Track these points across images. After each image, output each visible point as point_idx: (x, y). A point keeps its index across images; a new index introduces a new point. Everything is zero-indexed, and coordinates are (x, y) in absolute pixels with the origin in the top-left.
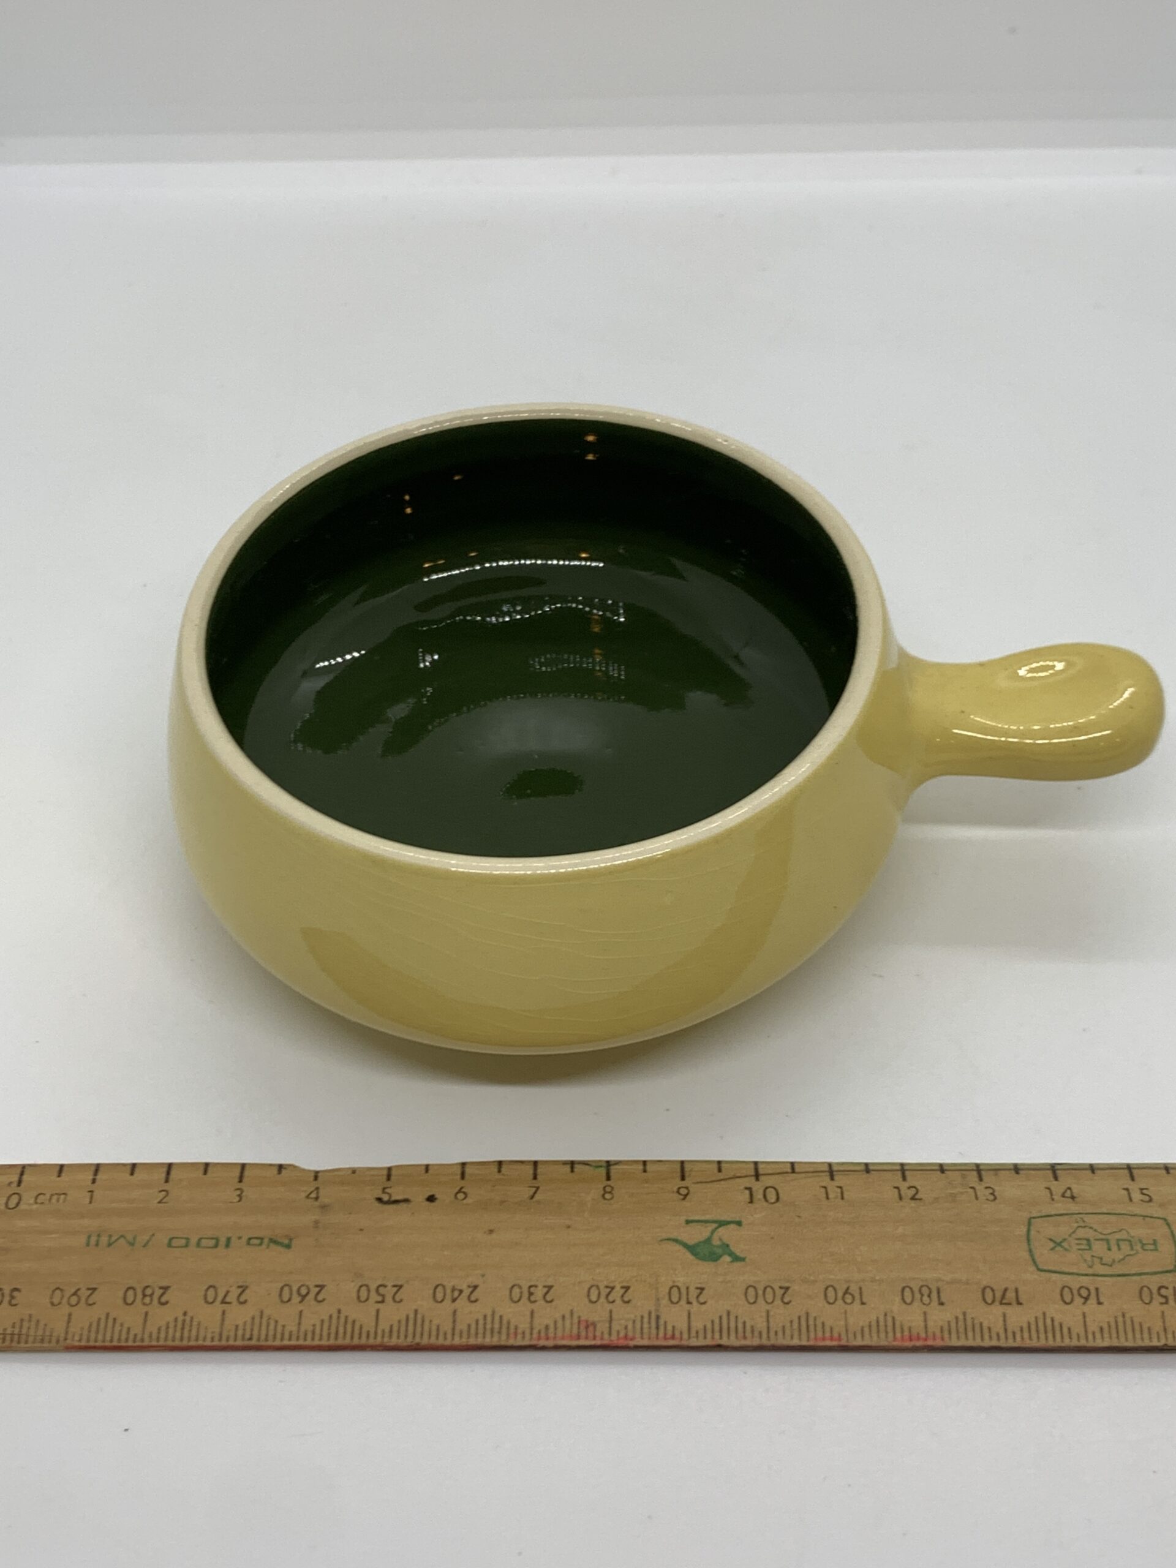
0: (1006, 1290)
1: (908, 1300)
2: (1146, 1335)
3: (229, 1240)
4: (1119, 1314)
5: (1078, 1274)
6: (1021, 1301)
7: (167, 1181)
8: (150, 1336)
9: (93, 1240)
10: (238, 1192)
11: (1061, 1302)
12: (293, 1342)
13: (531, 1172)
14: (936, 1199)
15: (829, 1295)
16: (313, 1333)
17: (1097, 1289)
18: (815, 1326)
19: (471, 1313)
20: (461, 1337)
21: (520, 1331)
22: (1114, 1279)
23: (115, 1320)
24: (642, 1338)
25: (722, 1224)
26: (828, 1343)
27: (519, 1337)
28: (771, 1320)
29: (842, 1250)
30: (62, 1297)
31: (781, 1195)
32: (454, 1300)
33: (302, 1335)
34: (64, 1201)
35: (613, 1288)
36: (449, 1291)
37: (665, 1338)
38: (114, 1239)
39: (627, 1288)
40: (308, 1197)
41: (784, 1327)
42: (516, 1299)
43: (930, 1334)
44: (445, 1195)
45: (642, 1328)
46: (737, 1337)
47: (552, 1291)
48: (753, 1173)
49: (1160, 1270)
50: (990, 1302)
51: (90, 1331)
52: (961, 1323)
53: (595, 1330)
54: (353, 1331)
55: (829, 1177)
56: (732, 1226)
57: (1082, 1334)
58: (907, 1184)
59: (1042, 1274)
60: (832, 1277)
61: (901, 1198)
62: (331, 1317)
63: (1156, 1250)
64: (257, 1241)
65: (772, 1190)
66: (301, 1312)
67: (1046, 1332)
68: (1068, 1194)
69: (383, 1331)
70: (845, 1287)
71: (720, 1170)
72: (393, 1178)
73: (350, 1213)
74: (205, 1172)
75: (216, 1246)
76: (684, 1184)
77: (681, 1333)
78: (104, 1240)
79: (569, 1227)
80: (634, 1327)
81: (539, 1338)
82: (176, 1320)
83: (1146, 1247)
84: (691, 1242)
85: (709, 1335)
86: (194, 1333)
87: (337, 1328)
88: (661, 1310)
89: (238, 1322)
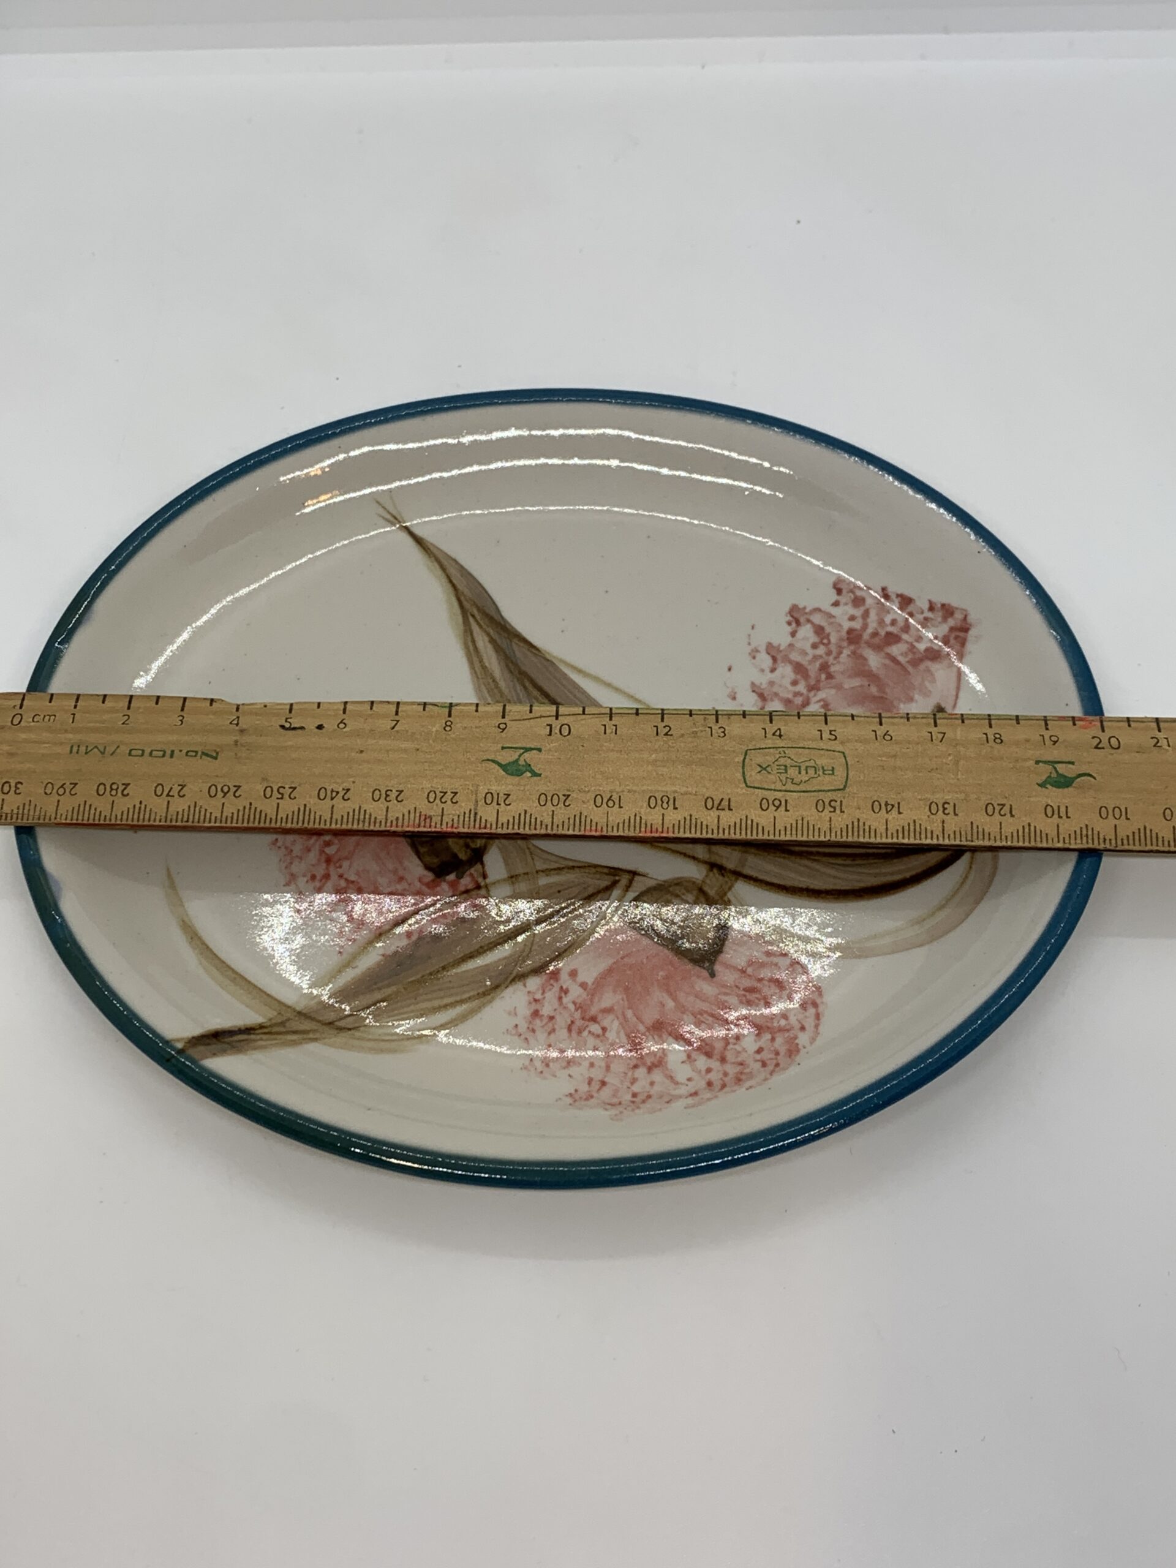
0: (722, 800)
1: (652, 806)
2: (816, 833)
3: (173, 752)
4: (800, 818)
5: (775, 790)
6: (731, 807)
7: (129, 708)
8: (116, 816)
9: (75, 749)
10: (181, 718)
11: (760, 809)
12: (218, 824)
13: (394, 710)
14: (683, 735)
15: (597, 800)
16: (232, 818)
17: (786, 801)
18: (585, 821)
19: (344, 807)
20: (336, 824)
21: (378, 821)
22: (799, 794)
23: (90, 806)
24: (464, 827)
25: (527, 750)
26: (593, 833)
27: (377, 825)
28: (555, 817)
29: (611, 769)
30: (52, 790)
31: (572, 730)
32: (332, 799)
33: (224, 819)
34: (54, 720)
35: (446, 793)
36: (329, 793)
37: (480, 828)
38: (89, 749)
39: (456, 793)
40: (231, 723)
41: (563, 822)
42: (376, 798)
43: (665, 828)
44: (330, 725)
45: (464, 821)
46: (530, 829)
47: (403, 793)
48: (555, 714)
49: (833, 788)
50: (709, 808)
51: (73, 813)
52: (688, 822)
53: (431, 822)
54: (260, 818)
55: (608, 719)
56: (535, 751)
57: (772, 832)
58: (664, 724)
59: (749, 789)
60: (601, 789)
61: (657, 734)
62: (245, 808)
63: (833, 774)
64: (194, 754)
65: (567, 727)
66: (223, 804)
67: (746, 829)
68: (778, 733)
69: (282, 818)
70: (609, 795)
71: (531, 711)
72: (293, 712)
73: (261, 736)
74: (157, 703)
75: (164, 756)
76: (503, 721)
77: (491, 825)
78: (83, 749)
79: (418, 750)
80: (458, 821)
81: (391, 826)
82: (134, 806)
83: (826, 772)
84: (503, 763)
85: (511, 826)
86: (147, 816)
87: (249, 815)
88: (478, 808)
89: (178, 810)
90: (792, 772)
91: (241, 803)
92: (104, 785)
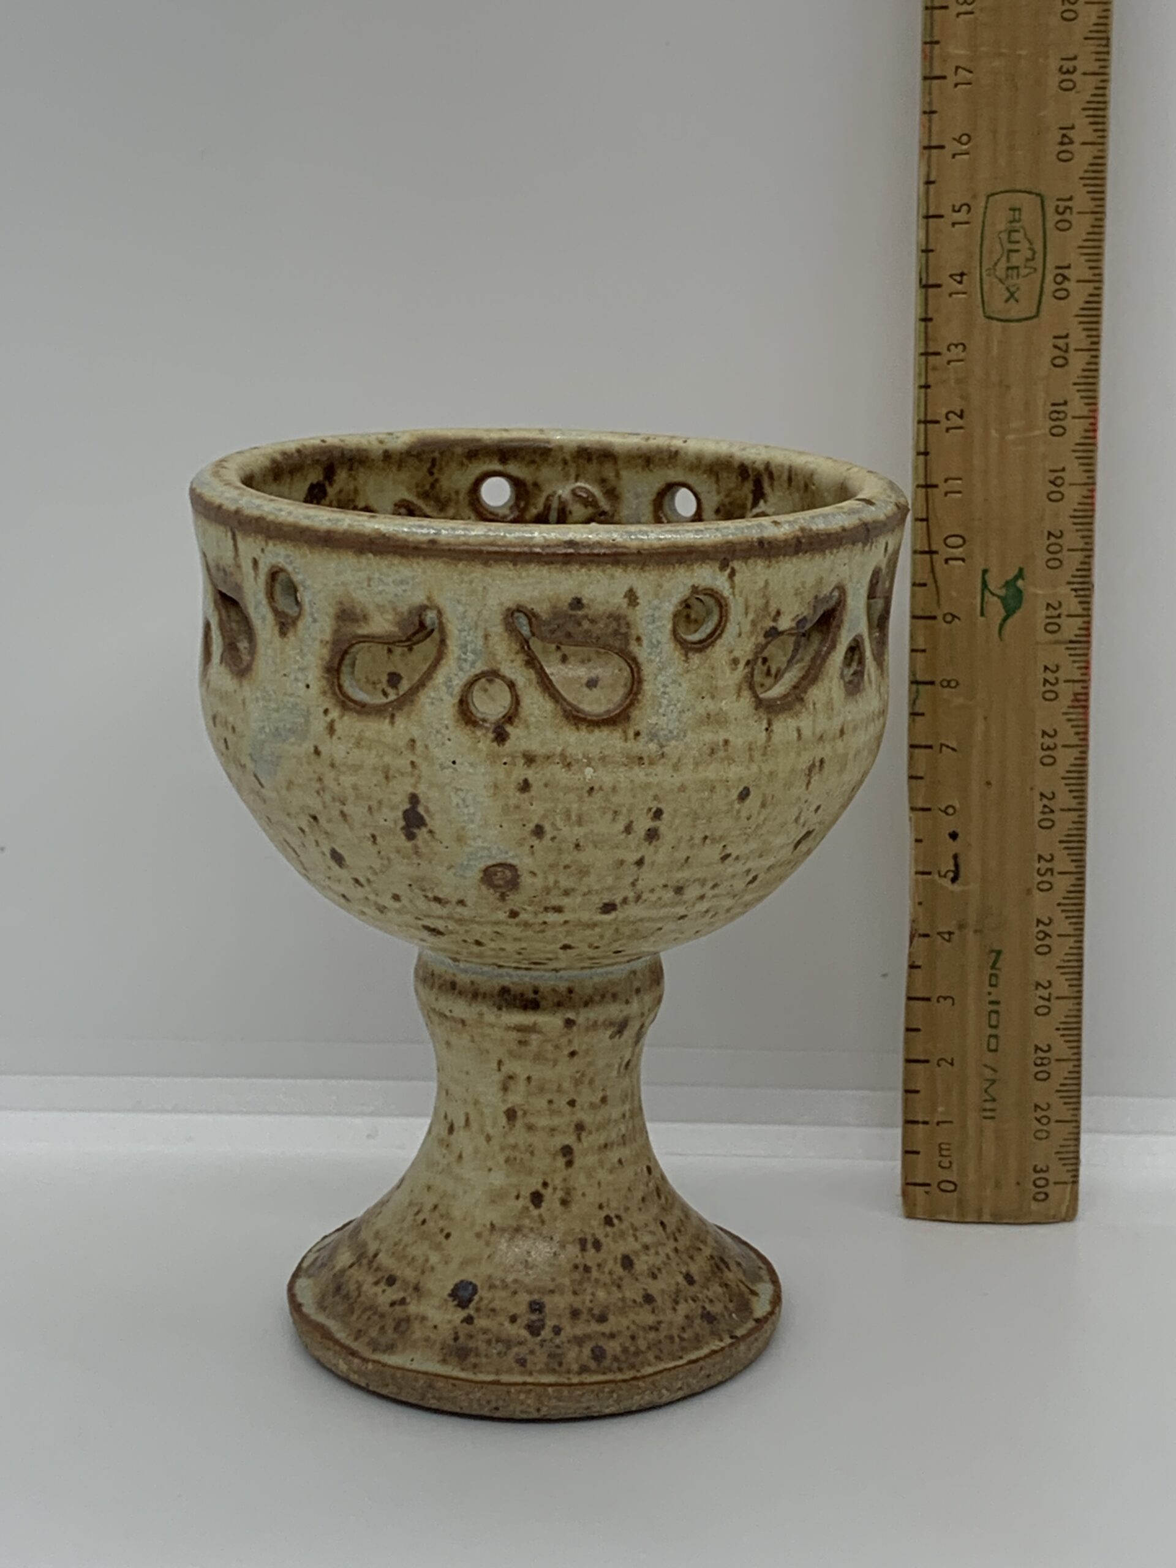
0: (1056, 347)
1: (1061, 431)
3: (991, 1003)
4: (1078, 250)
5: (1043, 282)
6: (1065, 334)
7: (927, 1061)
8: (1071, 1054)
9: (988, 1114)
10: (941, 1000)
11: (1068, 300)
13: (923, 751)
14: (962, 396)
15: (1056, 498)
16: (1076, 923)
17: (1058, 268)
19: (1063, 797)
21: (1079, 755)
22: (1048, 251)
23: (1062, 1085)
25: (985, 586)
30: (1042, 1130)
31: (955, 533)
32: (1052, 811)
35: (1046, 681)
36: (1045, 816)
38: (988, 1098)
39: (1046, 668)
40: (949, 941)
44: (949, 824)
47: (1046, 730)
48: (927, 557)
49: (1040, 209)
50: (1065, 361)
52: (1082, 387)
55: (935, 490)
56: (987, 577)
58: (944, 420)
59: (1041, 313)
60: (1039, 494)
61: (961, 428)
62: (1063, 911)
63: (1019, 210)
64: (994, 979)
65: (949, 540)
66: (1059, 935)
68: (958, 278)
70: (1048, 483)
71: (924, 585)
72: (927, 869)
74: (918, 1030)
75: (997, 1012)
76: (940, 618)
78: (988, 1105)
79: (985, 718)
81: (1080, 738)
82: (1063, 1035)
84: (1003, 613)
87: (1075, 904)
88: (1064, 639)
89: (1067, 985)
90: (1016, 259)
91: (1059, 916)
92: (1037, 1073)
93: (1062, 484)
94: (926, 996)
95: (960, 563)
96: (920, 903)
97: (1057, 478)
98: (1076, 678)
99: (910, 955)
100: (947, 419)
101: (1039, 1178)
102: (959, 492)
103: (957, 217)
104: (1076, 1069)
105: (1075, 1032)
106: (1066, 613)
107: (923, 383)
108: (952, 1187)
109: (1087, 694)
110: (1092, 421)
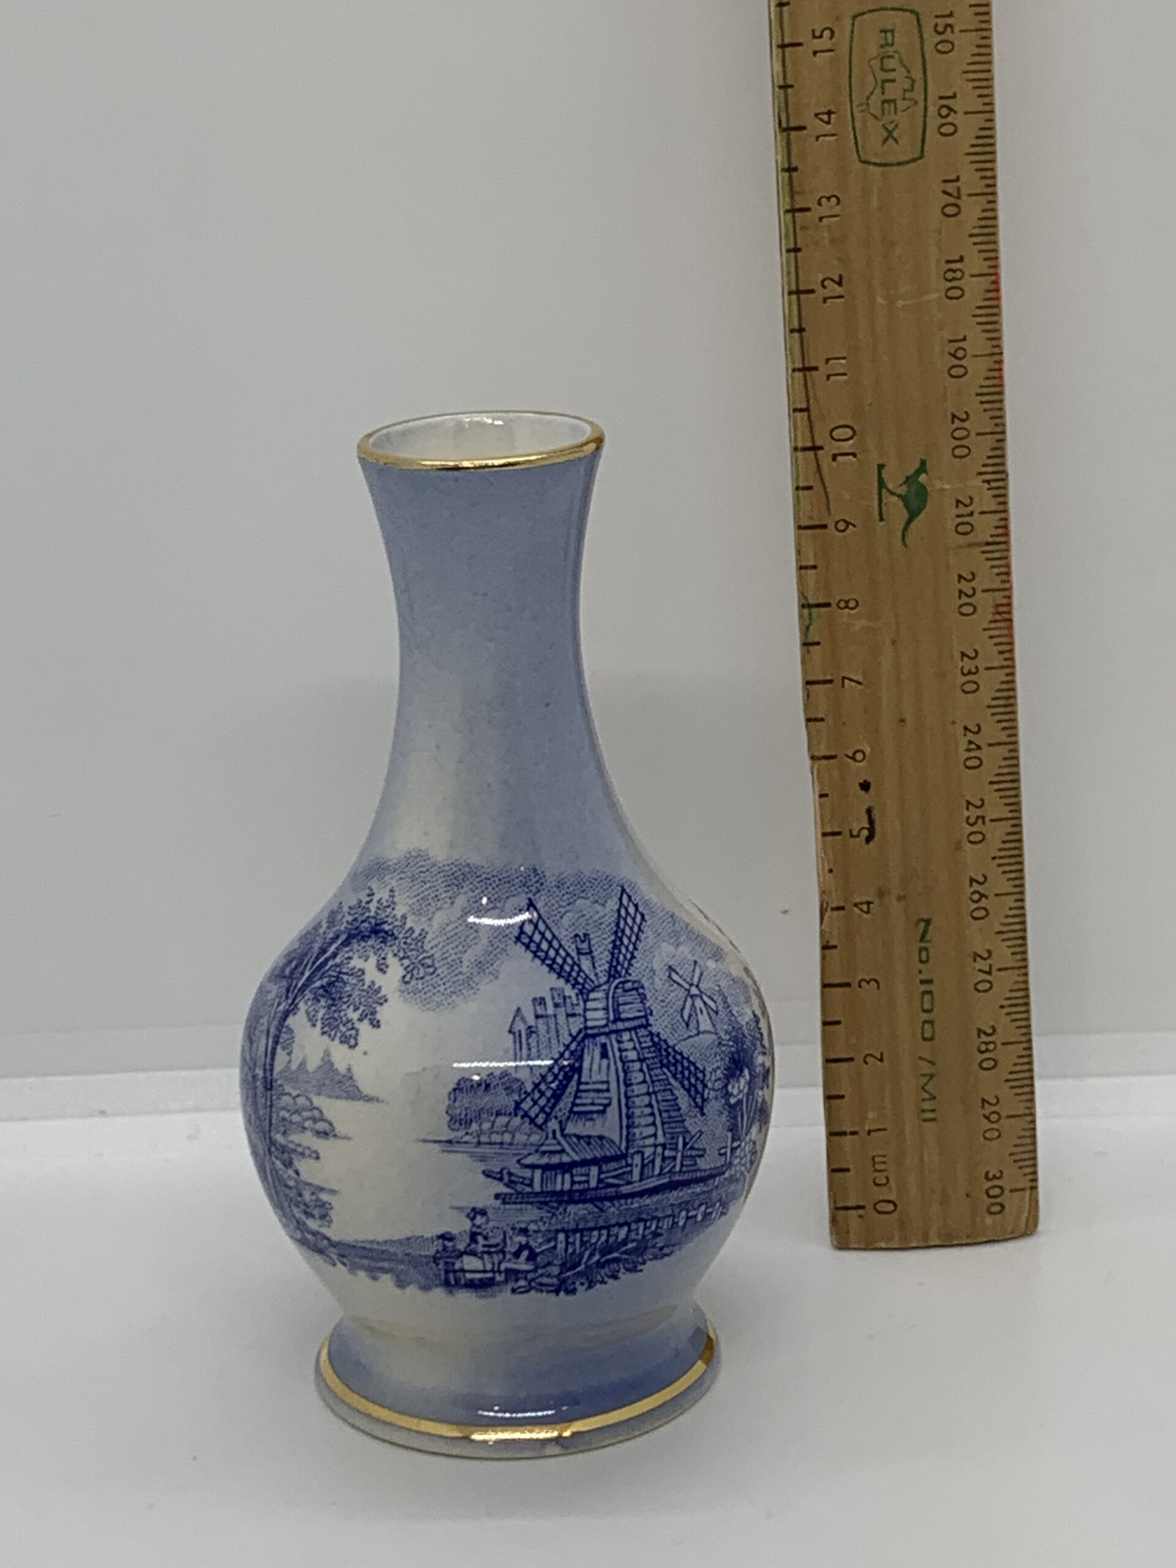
0: (945, 192)
1: (960, 292)
3: (922, 982)
4: (964, 76)
5: (925, 116)
6: (954, 178)
7: (851, 1059)
9: (928, 1115)
10: (864, 984)
11: (956, 136)
13: (820, 687)
14: (840, 259)
15: (958, 373)
16: (1016, 879)
17: (941, 98)
18: (986, 386)
19: (990, 729)
22: (929, 78)
23: (1011, 1073)
25: (881, 484)
28: (985, 431)
30: (992, 1129)
31: (843, 423)
32: (979, 748)
34: (882, 1156)
35: (961, 592)
36: (972, 754)
38: (926, 1096)
39: (960, 577)
42: (975, 686)
44: (859, 770)
47: (966, 651)
48: (811, 454)
49: (916, 30)
50: (957, 210)
51: (1023, 1094)
52: (979, 239)
55: (814, 373)
56: (884, 475)
58: (818, 288)
59: (925, 153)
60: (940, 371)
61: (840, 297)
63: (892, 31)
64: (924, 954)
65: (835, 432)
66: (996, 895)
68: (825, 118)
69: (1011, 811)
70: (949, 357)
71: (810, 488)
72: (836, 830)
73: (887, 867)
74: (838, 1023)
75: (930, 993)
76: (831, 527)
78: (927, 1105)
79: (894, 642)
83: (890, 41)
84: (906, 515)
87: (1010, 857)
88: (979, 540)
89: (1009, 954)
90: (892, 91)
91: (994, 871)
92: (982, 1061)
93: (965, 356)
94: (846, 980)
95: (851, 457)
96: (831, 871)
97: (960, 348)
98: (995, 586)
99: (822, 934)
100: (824, 287)
101: (992, 1187)
102: (845, 374)
103: (818, 44)
104: (1026, 1053)
105: (1023, 1009)
106: (980, 510)
107: (792, 246)
108: (891, 1207)
109: (1009, 605)
110: (993, 278)
